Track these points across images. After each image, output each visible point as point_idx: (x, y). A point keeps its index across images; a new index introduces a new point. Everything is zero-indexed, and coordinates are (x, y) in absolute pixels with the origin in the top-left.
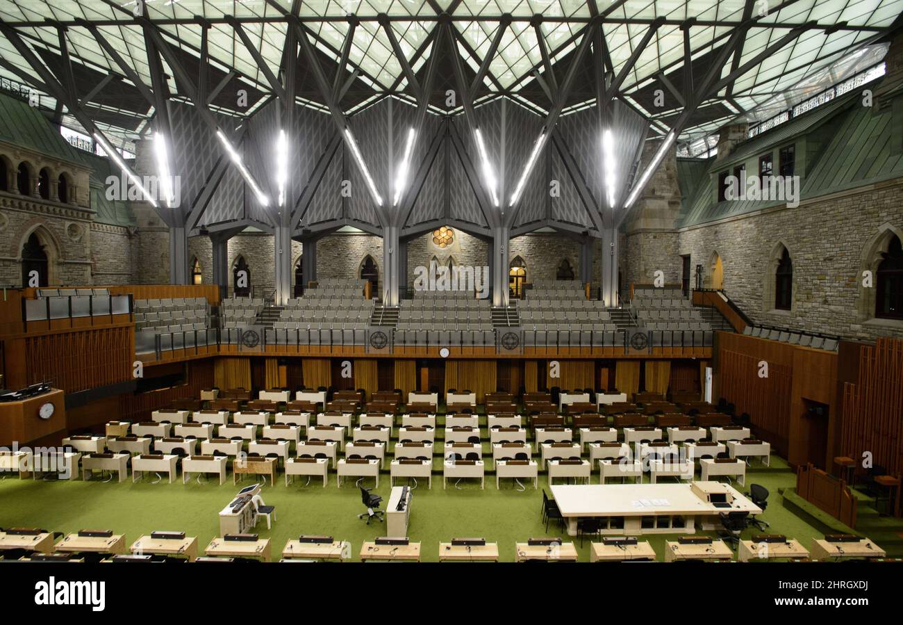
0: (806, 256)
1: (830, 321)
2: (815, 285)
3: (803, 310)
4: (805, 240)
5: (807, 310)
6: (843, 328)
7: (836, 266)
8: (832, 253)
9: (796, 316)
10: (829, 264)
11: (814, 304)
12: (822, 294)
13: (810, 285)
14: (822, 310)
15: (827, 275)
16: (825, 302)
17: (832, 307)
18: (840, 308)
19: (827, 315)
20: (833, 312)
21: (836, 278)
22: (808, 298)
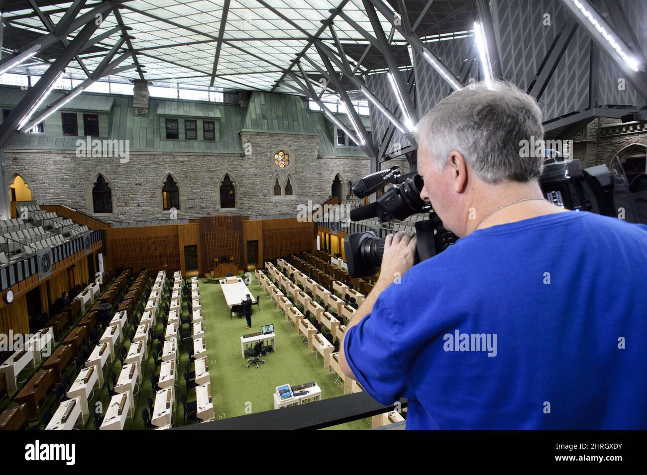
0: (123, 182)
1: (143, 215)
2: (130, 197)
3: (123, 211)
4: (120, 173)
5: (127, 211)
6: (151, 217)
7: (143, 188)
8: (141, 181)
9: (118, 215)
10: (139, 186)
11: (131, 208)
12: (136, 202)
13: (126, 197)
14: (137, 210)
15: (138, 192)
16: (139, 206)
17: (144, 208)
18: (149, 208)
19: (140, 212)
20: (145, 210)
21: (144, 193)
22: (126, 204)
